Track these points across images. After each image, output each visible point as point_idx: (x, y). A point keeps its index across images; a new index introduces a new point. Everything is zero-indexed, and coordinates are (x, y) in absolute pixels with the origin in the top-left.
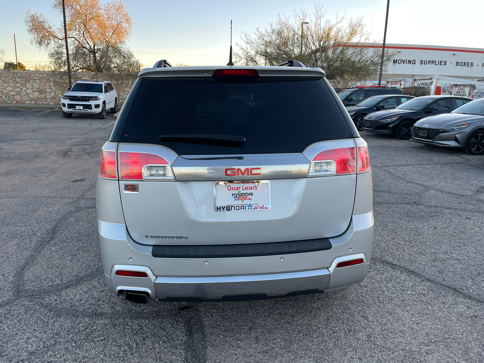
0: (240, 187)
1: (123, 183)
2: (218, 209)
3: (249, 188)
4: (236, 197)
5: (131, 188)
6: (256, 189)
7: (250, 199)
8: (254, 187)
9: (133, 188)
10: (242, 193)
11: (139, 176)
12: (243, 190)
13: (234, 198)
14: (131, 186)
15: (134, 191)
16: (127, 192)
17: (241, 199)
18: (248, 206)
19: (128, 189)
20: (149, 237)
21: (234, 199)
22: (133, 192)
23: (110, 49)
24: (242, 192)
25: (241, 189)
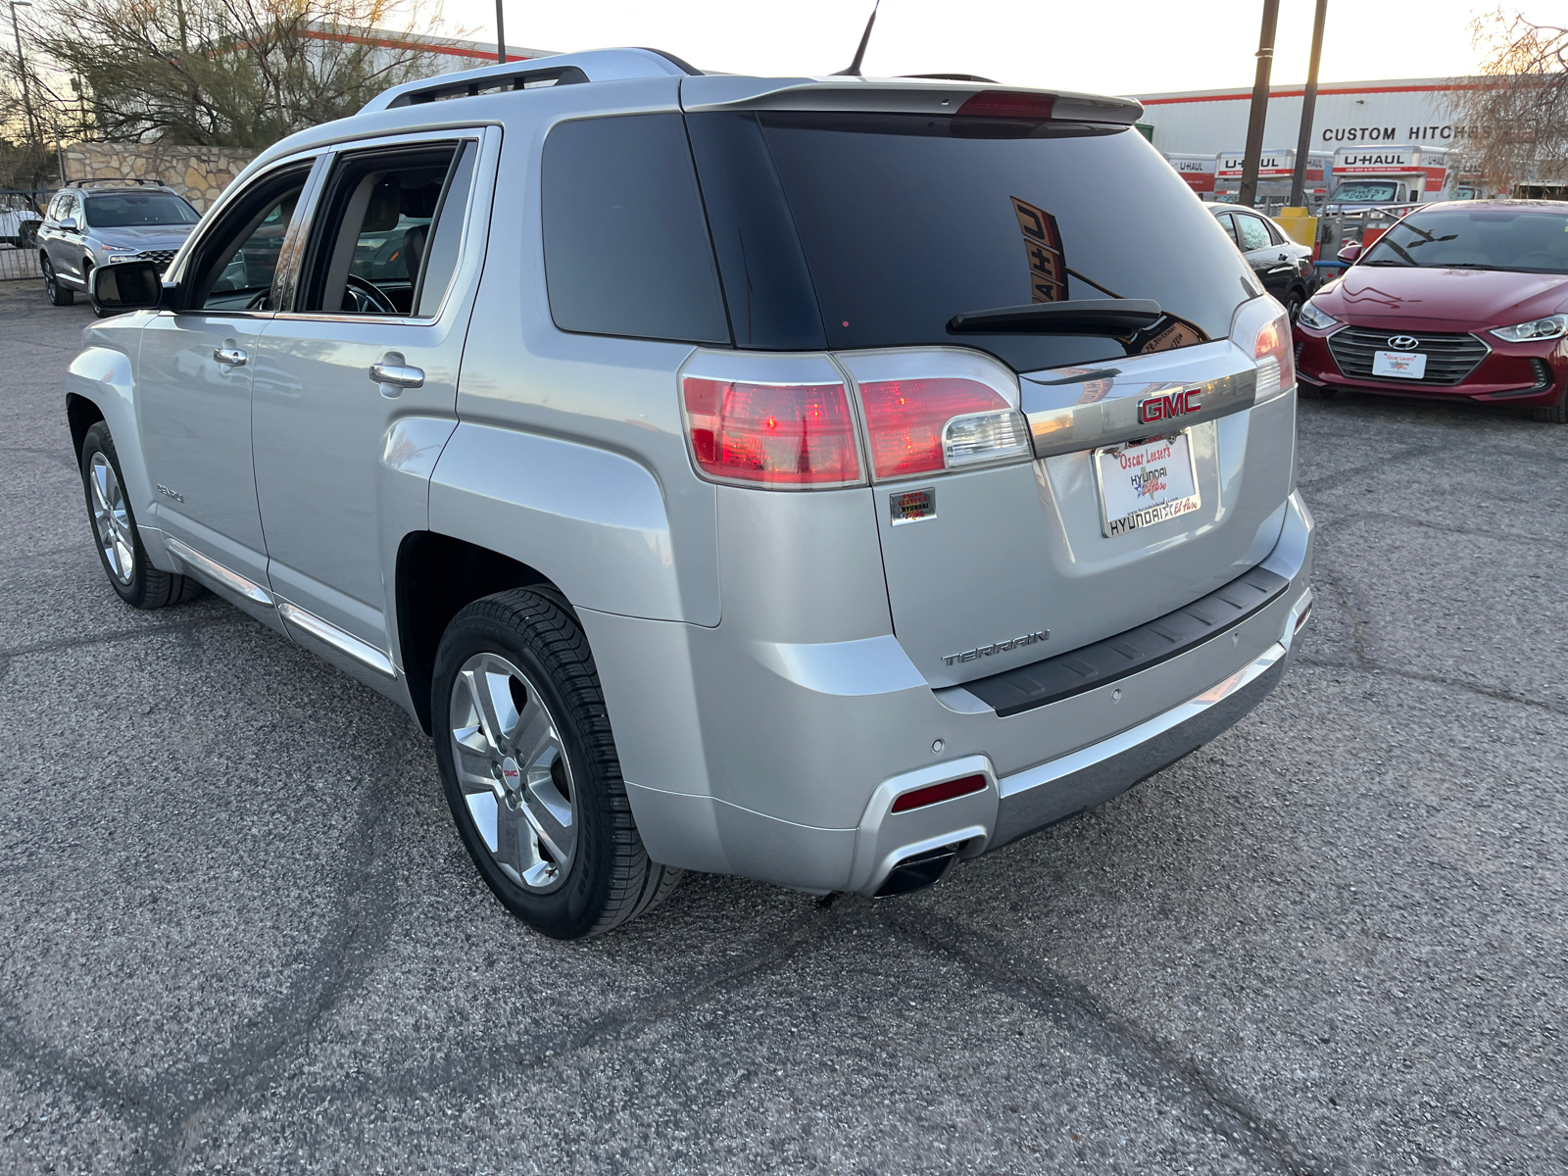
0: (1143, 456)
1: (884, 492)
2: (1112, 529)
3: (1157, 455)
4: (1139, 486)
5: (914, 504)
6: (1169, 456)
7: (1163, 487)
8: (1165, 450)
9: (919, 503)
10: (1147, 471)
11: (934, 461)
12: (1148, 461)
13: (1136, 489)
14: (912, 496)
15: (922, 515)
16: (903, 521)
17: (1148, 491)
18: (1165, 508)
19: (904, 510)
20: (955, 660)
21: (1136, 493)
22: (919, 519)
24: (1150, 468)
25: (1145, 460)
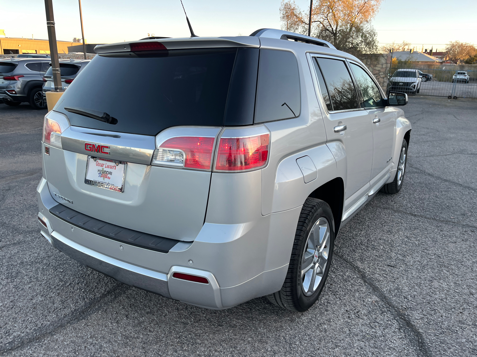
0: (104, 164)
2: (87, 182)
3: (110, 167)
4: (100, 173)
6: (115, 169)
7: (109, 178)
8: (114, 166)
10: (104, 170)
12: (106, 167)
13: (99, 174)
14: (47, 148)
15: (48, 153)
17: (103, 177)
18: (106, 185)
19: (46, 151)
23: (354, 29)
25: (104, 166)
